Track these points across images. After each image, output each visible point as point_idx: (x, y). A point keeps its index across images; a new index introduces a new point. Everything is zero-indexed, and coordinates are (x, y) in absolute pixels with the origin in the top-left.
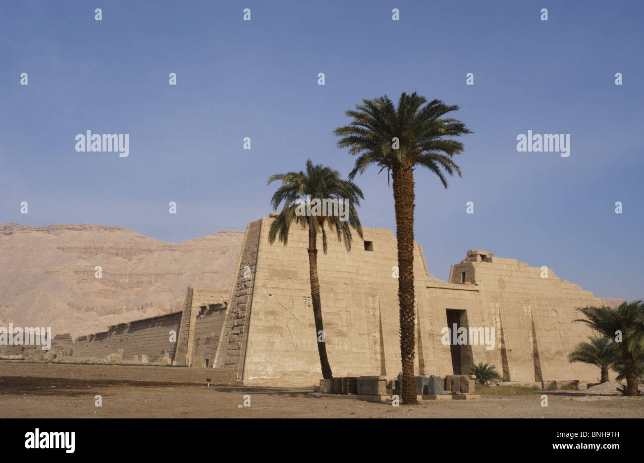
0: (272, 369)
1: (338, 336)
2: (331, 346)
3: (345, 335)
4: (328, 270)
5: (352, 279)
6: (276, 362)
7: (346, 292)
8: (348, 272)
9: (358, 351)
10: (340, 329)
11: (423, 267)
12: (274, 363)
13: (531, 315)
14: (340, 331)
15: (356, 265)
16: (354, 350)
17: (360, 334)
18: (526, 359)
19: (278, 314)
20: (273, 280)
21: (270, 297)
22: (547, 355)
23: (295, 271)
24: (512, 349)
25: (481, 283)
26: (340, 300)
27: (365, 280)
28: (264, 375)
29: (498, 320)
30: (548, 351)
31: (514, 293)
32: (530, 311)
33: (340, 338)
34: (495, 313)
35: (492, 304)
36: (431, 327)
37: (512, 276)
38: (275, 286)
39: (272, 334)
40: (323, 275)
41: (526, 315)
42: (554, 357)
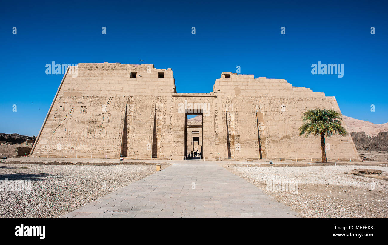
0: (50, 148)
2: (92, 135)
3: (104, 128)
4: (102, 91)
5: (116, 95)
8: (115, 91)
9: (110, 138)
10: (101, 124)
12: (52, 145)
13: (262, 111)
15: (122, 86)
16: (108, 136)
17: (114, 127)
18: (253, 142)
19: (62, 117)
20: (65, 98)
21: (61, 108)
22: (273, 138)
23: (80, 92)
24: (240, 135)
25: (218, 92)
27: (126, 95)
29: (232, 115)
30: (275, 136)
31: (248, 97)
32: (262, 108)
33: (100, 129)
34: (229, 111)
35: (227, 105)
36: (170, 121)
37: (248, 86)
38: (65, 101)
39: (55, 128)
40: (97, 93)
41: (258, 111)
42: (281, 140)
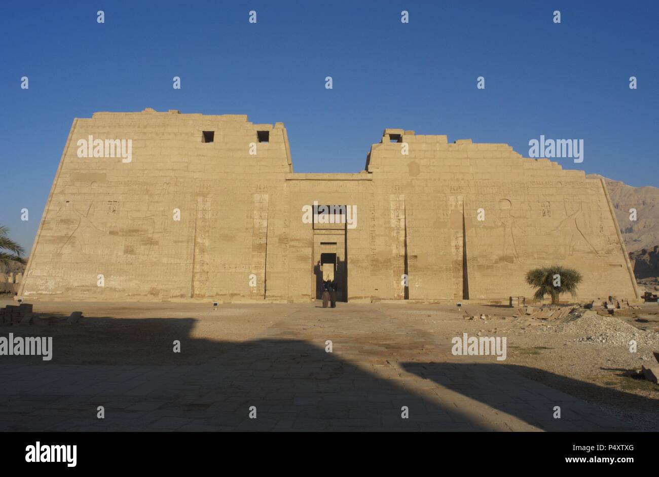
0: (54, 283)
1: (146, 244)
2: (134, 256)
3: (157, 243)
4: (146, 169)
5: (177, 178)
6: (60, 275)
7: (167, 193)
8: (172, 169)
9: (169, 262)
10: (150, 236)
11: (286, 157)
12: (58, 276)
13: (462, 208)
14: (149, 238)
15: (186, 160)
16: (165, 260)
17: (176, 242)
18: (441, 268)
19: (73, 222)
20: (74, 185)
21: (67, 204)
22: (481, 261)
23: (103, 173)
24: (419, 255)
25: (377, 170)
26: (157, 202)
27: (195, 177)
28: (42, 290)
29: (402, 217)
30: (485, 256)
31: (435, 180)
32: (460, 203)
33: (148, 246)
34: (398, 209)
35: (392, 197)
36: (285, 230)
37: (434, 158)
38: (75, 191)
39: (61, 245)
40: (138, 175)
41: (453, 208)
42: (495, 265)
